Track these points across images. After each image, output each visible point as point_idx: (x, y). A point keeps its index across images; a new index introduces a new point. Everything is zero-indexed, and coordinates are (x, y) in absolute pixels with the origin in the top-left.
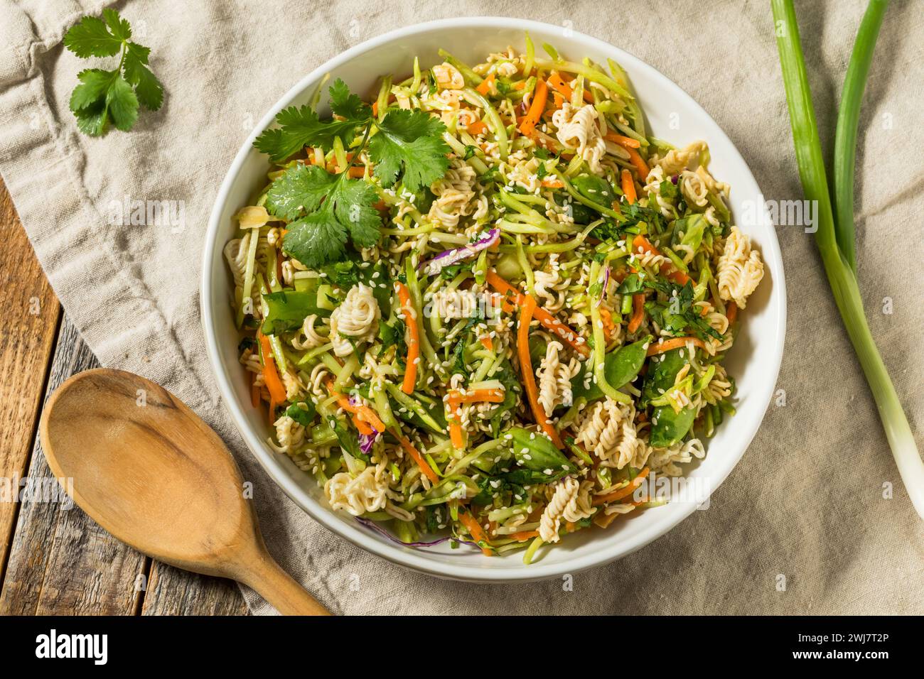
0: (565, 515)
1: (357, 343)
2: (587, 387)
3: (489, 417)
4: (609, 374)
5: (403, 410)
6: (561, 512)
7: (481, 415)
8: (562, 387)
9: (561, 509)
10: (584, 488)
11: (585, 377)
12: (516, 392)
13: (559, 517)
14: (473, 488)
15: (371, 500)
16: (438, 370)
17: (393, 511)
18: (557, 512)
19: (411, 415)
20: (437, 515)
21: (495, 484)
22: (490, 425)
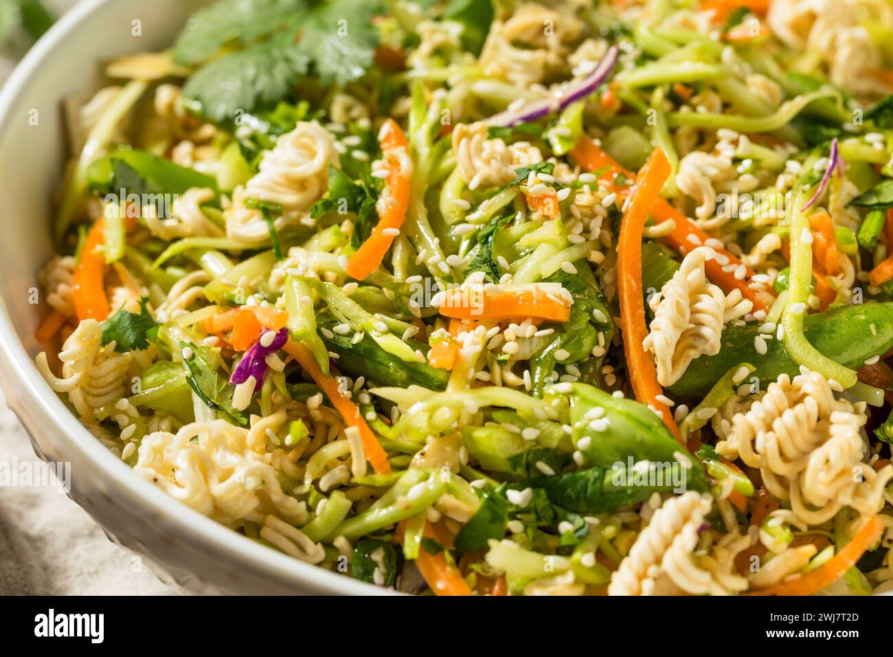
0: (668, 564)
1: (279, 222)
2: (761, 346)
3: (526, 353)
4: (814, 332)
5: (343, 328)
6: (658, 561)
7: (510, 348)
8: (702, 317)
9: (659, 547)
10: (726, 547)
11: (760, 329)
12: (598, 326)
13: (653, 570)
14: (466, 501)
15: (226, 475)
16: (436, 266)
17: (277, 531)
18: (651, 558)
19: (358, 338)
20: (375, 564)
21: (516, 497)
22: (526, 373)
